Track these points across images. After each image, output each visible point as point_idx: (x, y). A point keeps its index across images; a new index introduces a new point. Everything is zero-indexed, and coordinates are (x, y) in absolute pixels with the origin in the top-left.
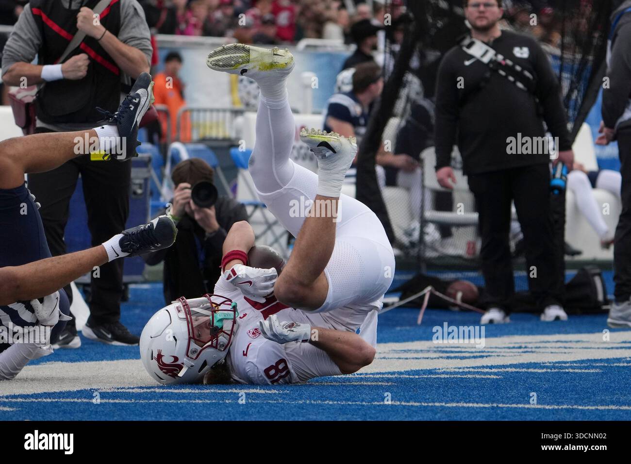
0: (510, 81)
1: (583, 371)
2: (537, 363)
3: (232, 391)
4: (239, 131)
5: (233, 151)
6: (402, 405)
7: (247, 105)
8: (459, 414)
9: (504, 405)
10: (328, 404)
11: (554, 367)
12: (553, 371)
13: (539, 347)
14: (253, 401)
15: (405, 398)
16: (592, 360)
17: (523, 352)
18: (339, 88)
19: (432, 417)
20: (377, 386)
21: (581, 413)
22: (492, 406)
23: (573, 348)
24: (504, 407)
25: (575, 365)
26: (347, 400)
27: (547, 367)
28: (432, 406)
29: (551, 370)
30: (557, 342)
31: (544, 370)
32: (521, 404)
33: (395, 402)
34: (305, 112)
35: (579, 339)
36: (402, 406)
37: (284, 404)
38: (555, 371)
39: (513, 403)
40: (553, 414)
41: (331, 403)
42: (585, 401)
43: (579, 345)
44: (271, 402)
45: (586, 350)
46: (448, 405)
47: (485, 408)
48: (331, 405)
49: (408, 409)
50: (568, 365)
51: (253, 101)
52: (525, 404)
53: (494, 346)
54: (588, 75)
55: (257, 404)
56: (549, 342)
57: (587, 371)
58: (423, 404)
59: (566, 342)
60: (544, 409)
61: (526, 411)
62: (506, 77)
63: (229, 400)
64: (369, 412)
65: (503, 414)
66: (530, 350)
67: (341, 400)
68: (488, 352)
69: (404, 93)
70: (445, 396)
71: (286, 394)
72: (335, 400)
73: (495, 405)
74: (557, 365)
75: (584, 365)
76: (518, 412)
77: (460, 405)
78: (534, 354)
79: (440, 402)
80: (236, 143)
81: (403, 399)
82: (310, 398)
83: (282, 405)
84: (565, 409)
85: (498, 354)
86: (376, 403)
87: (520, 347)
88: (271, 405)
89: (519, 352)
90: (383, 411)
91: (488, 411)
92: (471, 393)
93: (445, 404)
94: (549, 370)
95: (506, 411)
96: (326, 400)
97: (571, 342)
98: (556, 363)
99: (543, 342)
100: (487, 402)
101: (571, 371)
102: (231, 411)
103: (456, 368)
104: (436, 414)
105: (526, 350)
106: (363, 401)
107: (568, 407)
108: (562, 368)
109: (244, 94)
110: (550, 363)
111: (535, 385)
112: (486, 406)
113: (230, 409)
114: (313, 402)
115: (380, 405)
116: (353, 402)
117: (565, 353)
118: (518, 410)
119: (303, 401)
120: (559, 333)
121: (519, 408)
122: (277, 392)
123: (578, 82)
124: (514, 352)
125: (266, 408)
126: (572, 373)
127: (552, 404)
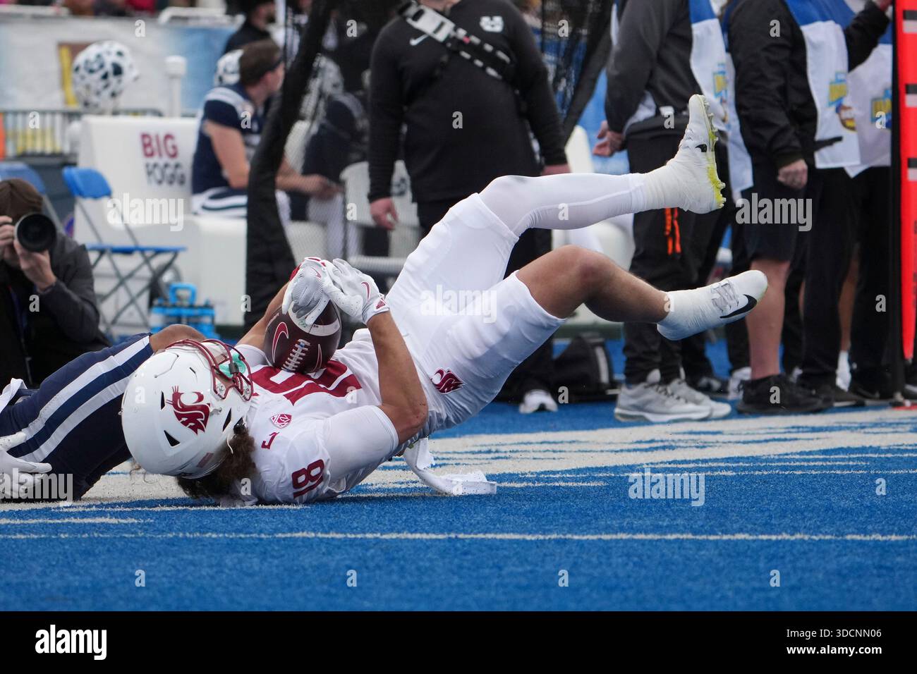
0: (476, 67)
1: (580, 484)
2: (514, 474)
3: (70, 521)
4: (74, 144)
5: (66, 171)
6: (318, 538)
7: (86, 104)
8: (402, 550)
9: (467, 536)
10: (210, 537)
11: (538, 480)
12: (536, 485)
13: (517, 451)
14: (101, 535)
15: (323, 527)
16: (592, 468)
17: (492, 459)
18: (221, 79)
19: (363, 553)
20: (282, 510)
21: (577, 546)
22: (449, 538)
23: (565, 451)
24: (466, 539)
25: (568, 476)
26: (238, 531)
27: (528, 480)
28: (361, 538)
29: (534, 483)
30: (542, 443)
31: (525, 484)
32: (490, 533)
33: (307, 533)
34: (171, 115)
35: (574, 439)
36: (318, 540)
37: (146, 538)
38: (540, 485)
39: (479, 533)
40: (538, 547)
41: (214, 536)
42: (584, 527)
43: (575, 447)
44: (126, 535)
45: (584, 454)
46: (385, 536)
47: (439, 540)
48: (214, 539)
49: (327, 543)
50: (558, 476)
51: (94, 99)
52: (496, 533)
53: (451, 450)
54: (581, 57)
55: (106, 539)
56: (531, 443)
57: (585, 484)
58: (349, 536)
59: (555, 443)
60: (525, 541)
61: (498, 543)
62: (471, 61)
63: (65, 533)
64: (269, 548)
65: (465, 549)
66: (503, 455)
67: (230, 532)
68: (443, 459)
69: (314, 85)
70: (381, 523)
71: (149, 524)
72: (220, 532)
73: (453, 535)
74: (543, 476)
75: (581, 475)
76: (486, 546)
77: (403, 536)
78: (510, 461)
79: (373, 532)
80: (72, 160)
81: (318, 529)
82: (183, 530)
83: (144, 540)
84: (554, 539)
85: (458, 462)
86: (280, 535)
87: (489, 452)
88: (126, 540)
89: (487, 459)
90: (289, 546)
91: (442, 544)
92: (419, 519)
93: (381, 535)
94: (531, 484)
95: (469, 544)
96: (207, 532)
97: (562, 442)
98: (542, 473)
99: (522, 443)
100: (442, 532)
101: (563, 484)
102: (68, 550)
103: (396, 483)
104: (367, 550)
105: (497, 455)
106: (261, 532)
107: (559, 537)
108: (549, 480)
109: (81, 89)
110: (532, 474)
111: (511, 505)
112: (441, 537)
113: (67, 547)
114: (188, 535)
115: (286, 538)
116: (246, 533)
117: (554, 459)
118: (485, 542)
119: (174, 534)
120: (546, 429)
121: (489, 539)
122: (136, 521)
123: (567, 67)
124: (480, 459)
125: (120, 545)
126: (563, 487)
127: (536, 532)
